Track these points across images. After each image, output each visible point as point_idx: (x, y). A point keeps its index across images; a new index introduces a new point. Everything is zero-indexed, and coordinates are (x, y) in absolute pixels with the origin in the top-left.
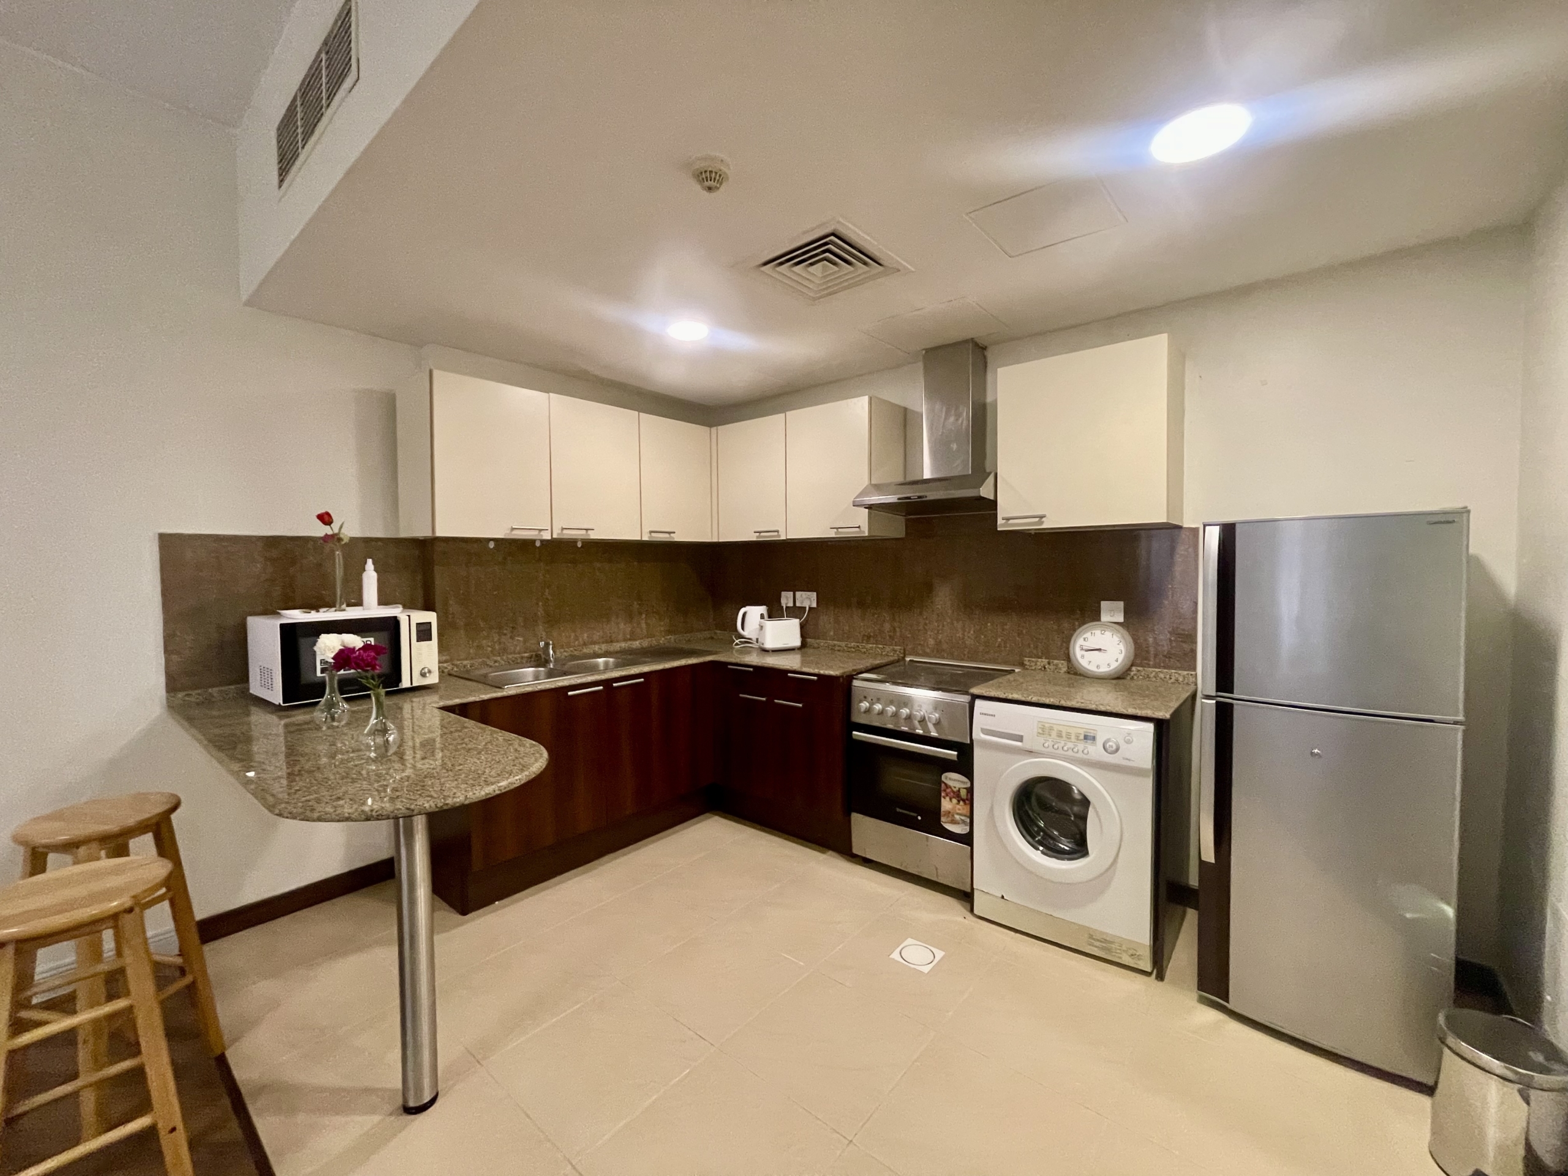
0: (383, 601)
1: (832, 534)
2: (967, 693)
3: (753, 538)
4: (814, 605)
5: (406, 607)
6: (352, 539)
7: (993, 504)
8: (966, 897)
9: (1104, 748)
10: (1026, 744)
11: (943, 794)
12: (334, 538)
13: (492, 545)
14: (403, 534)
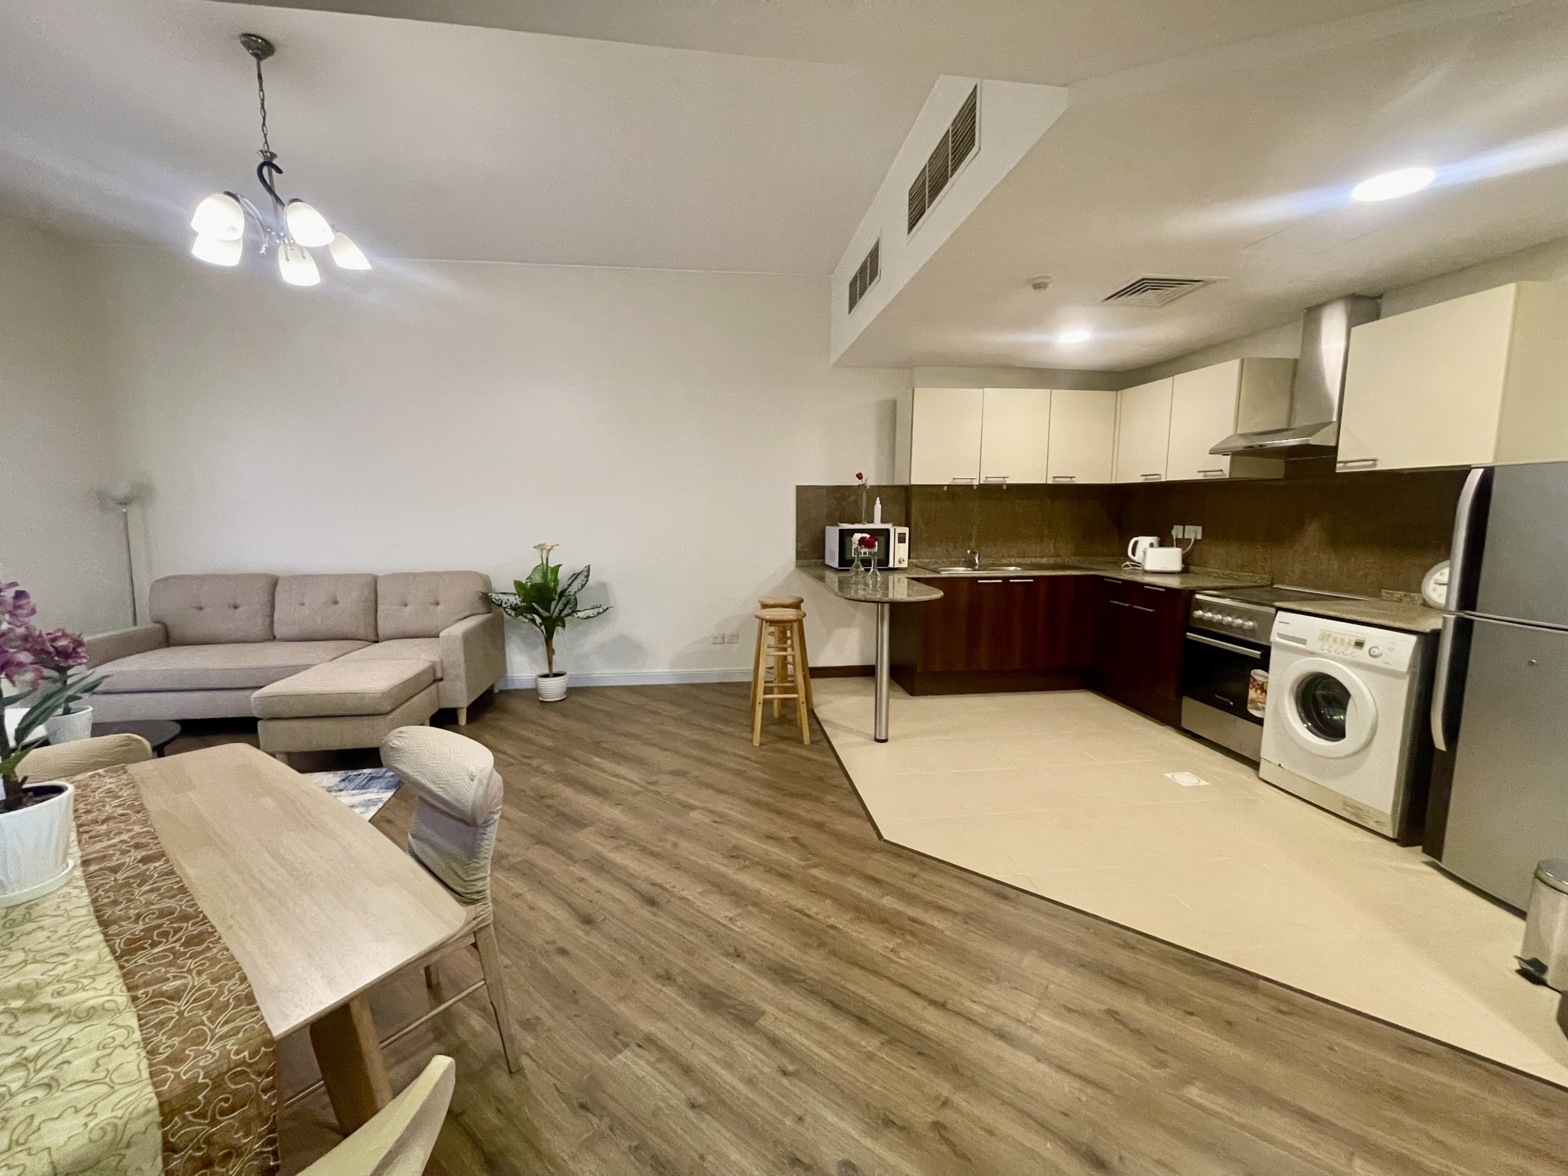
0: (882, 522)
1: (1200, 477)
2: (1273, 606)
3: (1141, 480)
4: (1199, 537)
5: (893, 525)
6: (871, 486)
7: (1335, 449)
8: (1255, 765)
9: (1371, 655)
10: (1308, 647)
11: (1251, 686)
12: (864, 486)
13: (945, 488)
14: (897, 483)
